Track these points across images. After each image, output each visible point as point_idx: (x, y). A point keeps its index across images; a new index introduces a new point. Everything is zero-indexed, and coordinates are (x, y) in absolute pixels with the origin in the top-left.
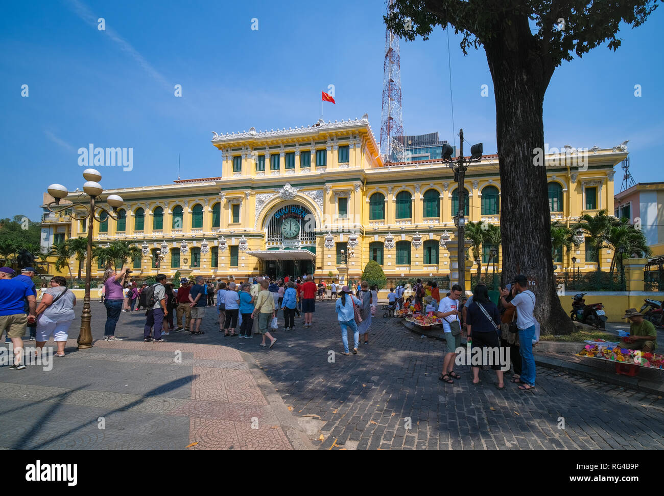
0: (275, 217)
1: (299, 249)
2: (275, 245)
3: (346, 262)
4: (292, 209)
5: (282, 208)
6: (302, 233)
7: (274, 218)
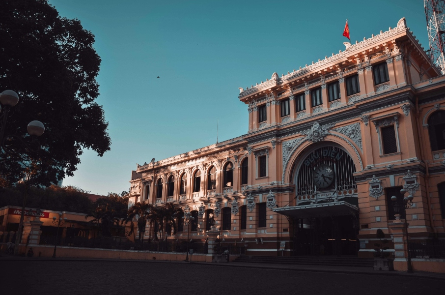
0: (304, 165)
1: (335, 201)
2: (306, 199)
3: (403, 216)
4: (324, 153)
5: (312, 153)
6: (338, 181)
7: (303, 167)
